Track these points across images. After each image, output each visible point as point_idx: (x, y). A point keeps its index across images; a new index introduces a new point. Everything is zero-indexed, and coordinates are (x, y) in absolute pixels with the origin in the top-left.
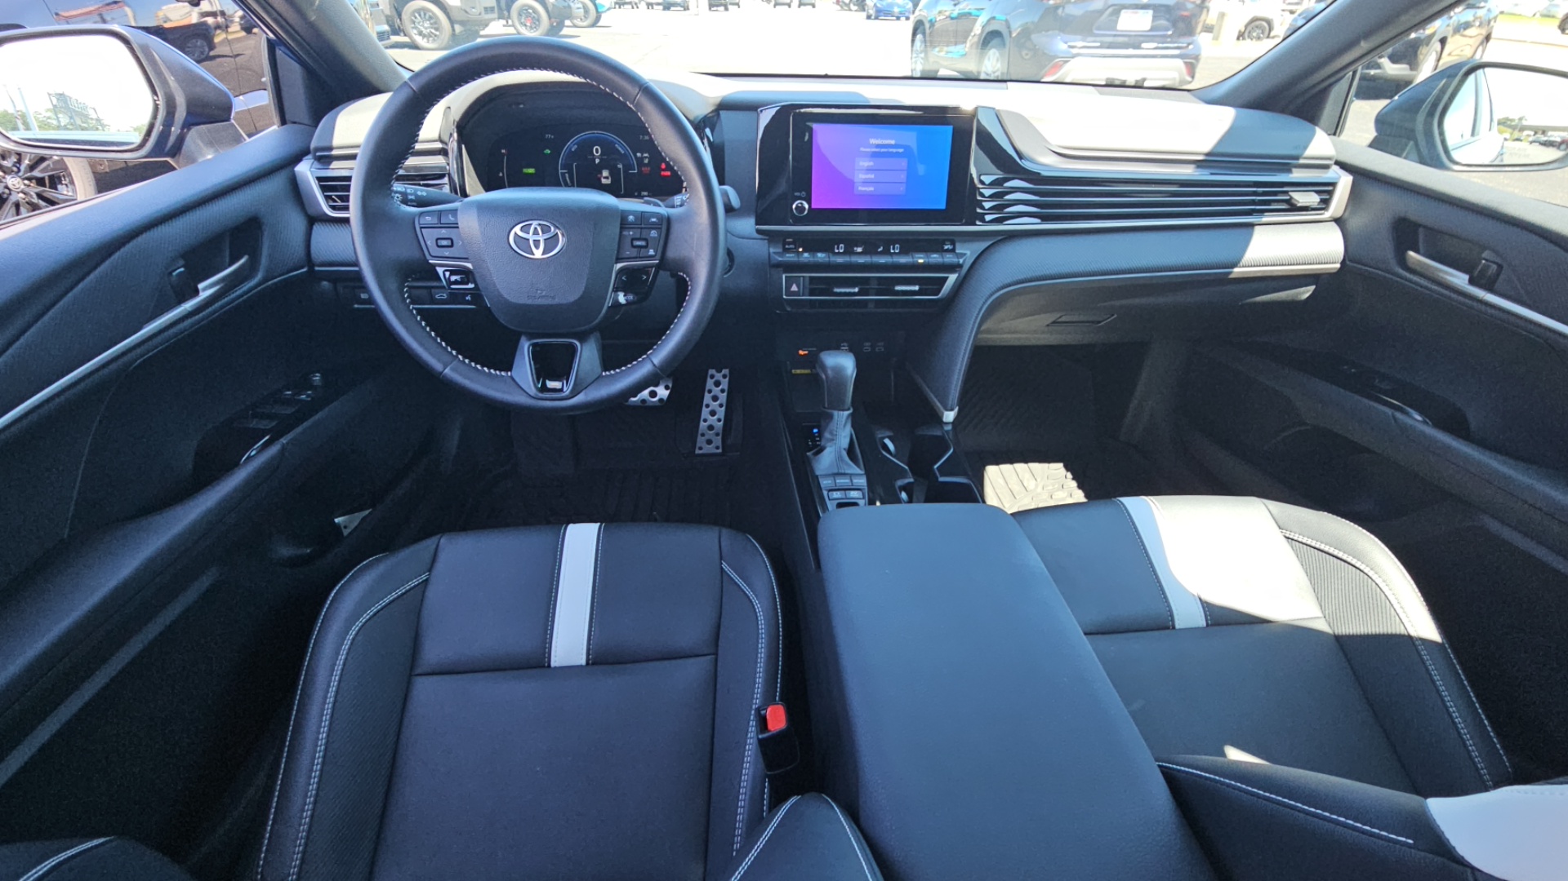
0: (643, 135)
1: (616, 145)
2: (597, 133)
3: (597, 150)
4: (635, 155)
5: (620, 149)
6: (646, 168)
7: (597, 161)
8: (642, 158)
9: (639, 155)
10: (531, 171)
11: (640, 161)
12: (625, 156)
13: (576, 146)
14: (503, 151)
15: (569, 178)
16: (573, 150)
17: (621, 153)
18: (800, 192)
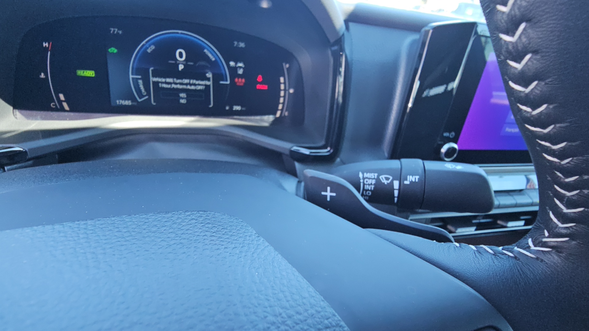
0: (238, 42)
1: (205, 51)
2: (180, 33)
3: (181, 55)
4: (228, 65)
5: (210, 55)
6: (240, 80)
7: (181, 67)
8: (235, 69)
9: (232, 64)
10: (90, 73)
11: (233, 71)
12: (214, 65)
13: (153, 47)
14: (45, 45)
15: (144, 85)
16: (149, 51)
17: (211, 60)
18: (450, 132)
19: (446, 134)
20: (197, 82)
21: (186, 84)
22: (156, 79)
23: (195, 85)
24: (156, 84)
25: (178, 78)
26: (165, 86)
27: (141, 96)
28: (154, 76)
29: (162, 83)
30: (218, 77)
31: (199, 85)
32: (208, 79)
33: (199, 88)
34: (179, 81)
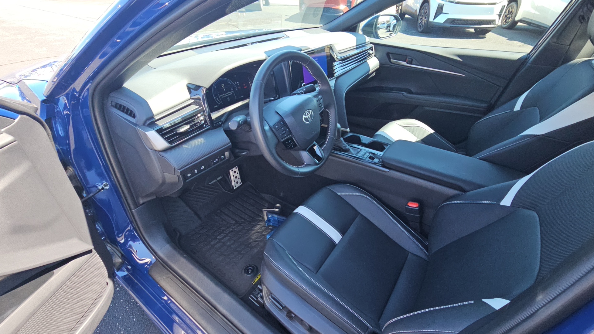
19: (301, 81)
20: (230, 92)
21: (228, 94)
22: (220, 96)
23: (229, 94)
24: (220, 97)
25: (225, 93)
26: (223, 97)
27: (219, 103)
28: (220, 95)
29: (222, 96)
30: (234, 89)
31: (231, 93)
32: (232, 91)
33: (231, 94)
34: (225, 94)
